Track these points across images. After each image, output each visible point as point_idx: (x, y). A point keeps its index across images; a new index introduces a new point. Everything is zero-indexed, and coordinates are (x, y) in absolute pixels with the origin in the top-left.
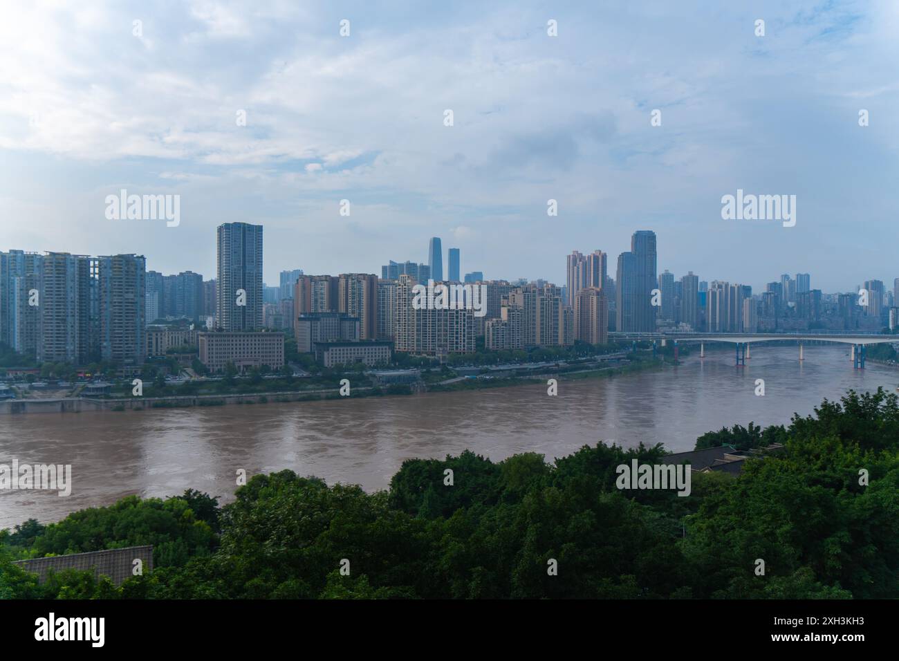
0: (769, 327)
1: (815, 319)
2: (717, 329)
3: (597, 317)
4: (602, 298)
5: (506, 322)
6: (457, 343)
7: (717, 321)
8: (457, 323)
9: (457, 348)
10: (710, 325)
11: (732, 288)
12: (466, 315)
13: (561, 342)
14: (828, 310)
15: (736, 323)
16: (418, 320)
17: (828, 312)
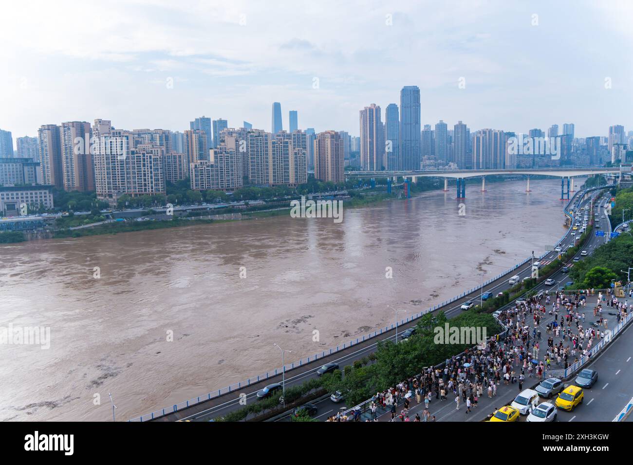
0: (528, 165)
1: (566, 158)
2: (481, 167)
3: (332, 158)
4: (336, 140)
5: (213, 163)
6: (145, 185)
7: (481, 161)
8: (144, 165)
9: (145, 190)
10: (475, 163)
11: (496, 134)
12: (152, 157)
13: (292, 180)
14: (579, 150)
15: (498, 162)
16: (108, 163)
17: (578, 152)
